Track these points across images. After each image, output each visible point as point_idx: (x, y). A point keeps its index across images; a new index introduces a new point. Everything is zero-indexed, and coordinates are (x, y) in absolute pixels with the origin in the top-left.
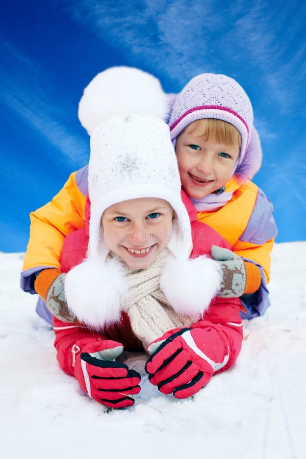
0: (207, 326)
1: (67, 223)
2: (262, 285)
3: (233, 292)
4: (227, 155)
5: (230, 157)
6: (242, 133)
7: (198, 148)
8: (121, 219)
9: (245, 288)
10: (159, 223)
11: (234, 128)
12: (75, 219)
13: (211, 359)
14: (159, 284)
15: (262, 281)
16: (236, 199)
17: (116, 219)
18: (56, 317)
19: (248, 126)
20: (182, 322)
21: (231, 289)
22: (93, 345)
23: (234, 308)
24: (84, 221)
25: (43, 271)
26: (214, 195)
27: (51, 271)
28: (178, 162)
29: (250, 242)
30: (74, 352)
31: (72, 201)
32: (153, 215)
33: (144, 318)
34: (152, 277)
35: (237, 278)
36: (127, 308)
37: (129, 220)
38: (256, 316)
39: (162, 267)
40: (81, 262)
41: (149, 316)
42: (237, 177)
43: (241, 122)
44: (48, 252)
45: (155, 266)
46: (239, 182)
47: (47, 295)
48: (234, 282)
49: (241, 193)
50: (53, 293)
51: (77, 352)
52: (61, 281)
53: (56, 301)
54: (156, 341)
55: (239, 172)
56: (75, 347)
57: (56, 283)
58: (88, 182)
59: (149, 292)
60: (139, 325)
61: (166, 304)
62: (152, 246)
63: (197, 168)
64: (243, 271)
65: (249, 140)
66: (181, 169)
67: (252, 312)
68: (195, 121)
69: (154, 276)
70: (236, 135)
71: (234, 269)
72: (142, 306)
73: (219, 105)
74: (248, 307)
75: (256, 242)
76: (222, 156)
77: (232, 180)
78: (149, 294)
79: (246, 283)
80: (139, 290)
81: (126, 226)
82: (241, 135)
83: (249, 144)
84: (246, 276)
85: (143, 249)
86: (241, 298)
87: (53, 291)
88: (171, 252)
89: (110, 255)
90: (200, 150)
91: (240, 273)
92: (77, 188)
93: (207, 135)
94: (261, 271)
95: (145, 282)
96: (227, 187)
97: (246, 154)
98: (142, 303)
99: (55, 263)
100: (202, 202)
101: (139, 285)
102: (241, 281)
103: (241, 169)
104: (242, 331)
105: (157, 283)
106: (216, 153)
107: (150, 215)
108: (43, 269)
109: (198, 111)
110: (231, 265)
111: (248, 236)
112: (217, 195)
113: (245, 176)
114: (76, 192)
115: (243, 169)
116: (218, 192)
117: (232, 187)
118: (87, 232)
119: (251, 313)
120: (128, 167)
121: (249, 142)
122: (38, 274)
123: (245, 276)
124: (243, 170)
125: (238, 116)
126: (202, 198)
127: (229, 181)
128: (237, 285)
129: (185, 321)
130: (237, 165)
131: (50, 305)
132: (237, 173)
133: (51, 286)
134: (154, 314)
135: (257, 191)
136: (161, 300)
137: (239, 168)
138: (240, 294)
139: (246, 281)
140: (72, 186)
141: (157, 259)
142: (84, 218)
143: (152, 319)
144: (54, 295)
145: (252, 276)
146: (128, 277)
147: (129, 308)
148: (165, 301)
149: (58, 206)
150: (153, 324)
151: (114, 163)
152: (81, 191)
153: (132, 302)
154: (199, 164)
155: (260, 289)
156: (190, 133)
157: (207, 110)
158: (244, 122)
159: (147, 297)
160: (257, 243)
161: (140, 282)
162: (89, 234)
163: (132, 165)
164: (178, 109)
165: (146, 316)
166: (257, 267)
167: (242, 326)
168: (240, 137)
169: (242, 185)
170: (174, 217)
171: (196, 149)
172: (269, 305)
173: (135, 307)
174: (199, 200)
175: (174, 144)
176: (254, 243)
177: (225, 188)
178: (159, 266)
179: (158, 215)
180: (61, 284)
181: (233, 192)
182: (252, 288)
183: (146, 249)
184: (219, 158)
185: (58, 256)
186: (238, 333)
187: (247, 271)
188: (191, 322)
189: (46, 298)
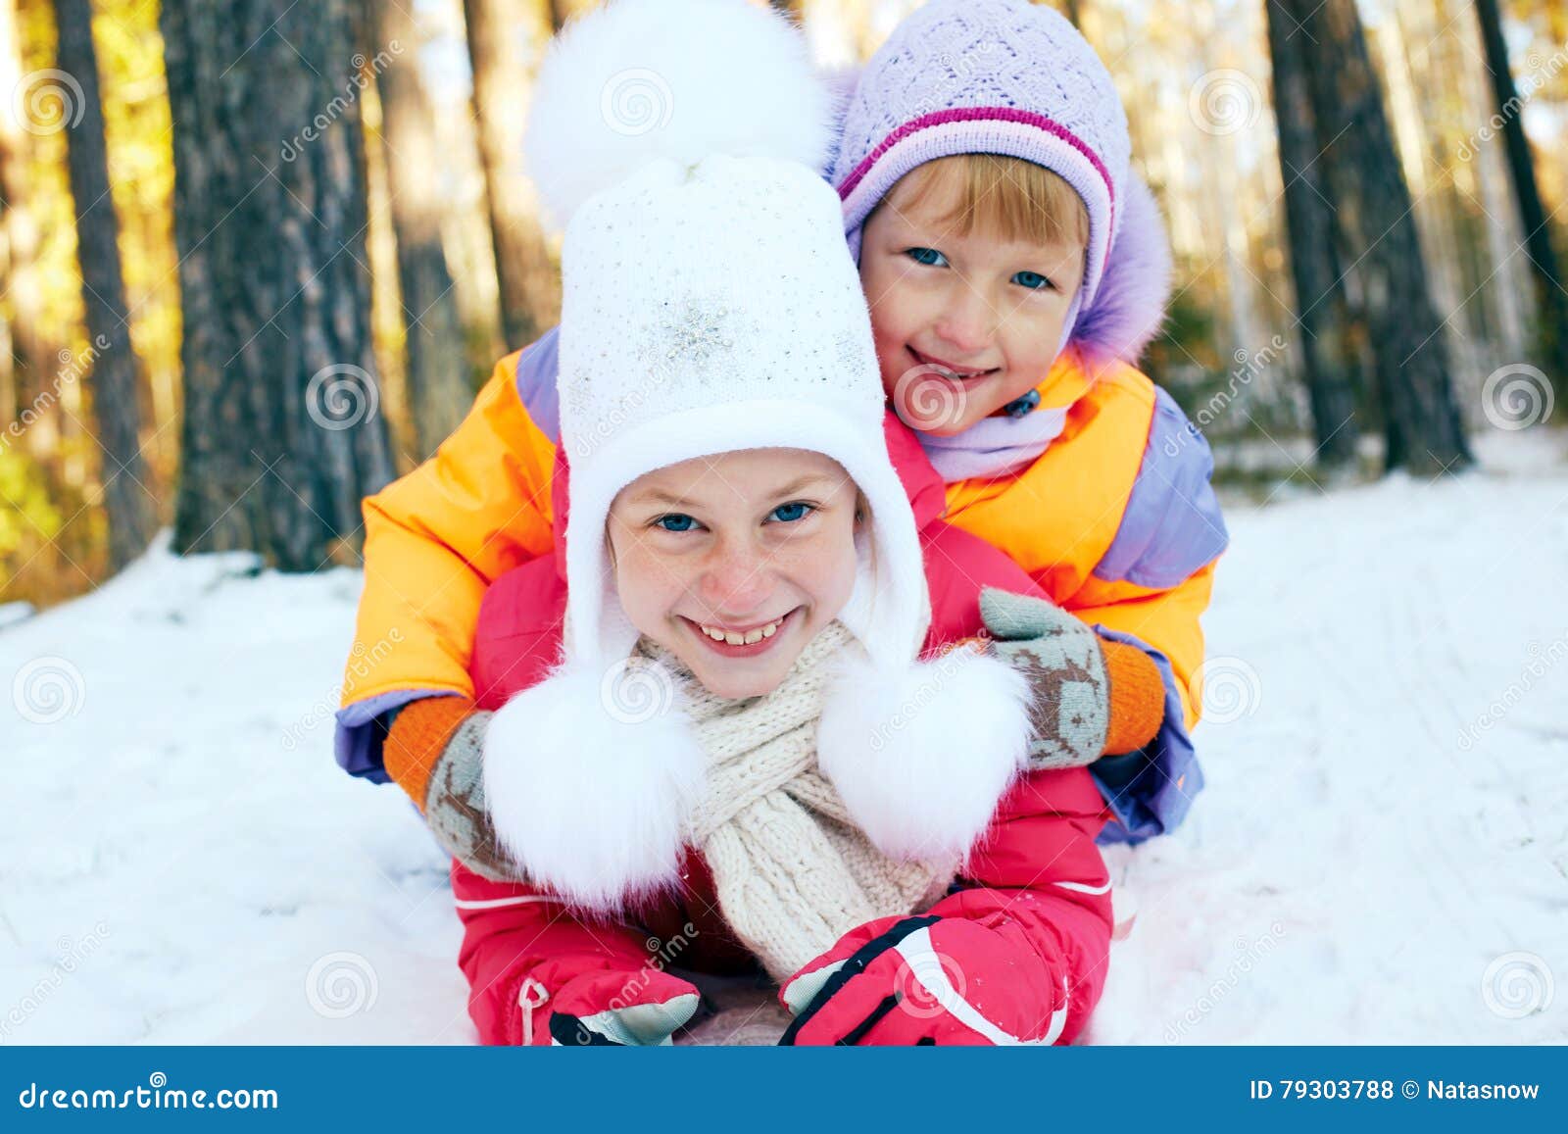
0: (991, 910)
1: (493, 536)
2: (1169, 724)
3: (1065, 746)
4: (1042, 278)
5: (1050, 285)
6: (1089, 199)
7: (939, 261)
8: (676, 522)
9: (1108, 731)
10: (808, 537)
11: (1058, 181)
12: (519, 522)
13: (1003, 1029)
14: (815, 753)
15: (1167, 708)
16: (1079, 432)
17: (662, 524)
18: (465, 862)
19: (1111, 173)
20: (896, 884)
21: (1057, 737)
22: (594, 987)
23: (1081, 829)
24: (551, 526)
25: (412, 708)
26: (1000, 422)
27: (438, 703)
28: (872, 318)
29: (1128, 578)
30: (526, 1004)
31: (508, 460)
32: (792, 511)
33: (759, 871)
34: (789, 727)
35: (1075, 697)
36: (703, 838)
37: (704, 528)
38: (1151, 834)
39: (821, 690)
40: (540, 679)
41: (780, 864)
42: (1079, 353)
43: (1086, 161)
44: (430, 638)
45: (800, 687)
46: (1088, 372)
47: (427, 790)
48: (1066, 712)
49: (1096, 411)
50: (448, 783)
51: (539, 1004)
52: (473, 743)
53: (461, 812)
54: (810, 968)
55: (1086, 335)
56: (531, 988)
57: (457, 750)
58: (557, 392)
59: (780, 780)
60: (745, 896)
61: (837, 821)
62: (785, 617)
63: (936, 328)
64: (1097, 672)
65: (1118, 221)
66: (882, 337)
67: (1138, 821)
68: (922, 164)
69: (798, 723)
70: (1070, 207)
71: (1064, 666)
72: (754, 829)
73: (1004, 104)
74: (1122, 804)
75: (1149, 578)
76: (1022, 283)
77: (1063, 365)
78: (780, 788)
79: (1110, 716)
80: (742, 776)
81: (694, 546)
82: (1086, 206)
83: (1119, 237)
84: (1109, 687)
85: (753, 627)
86: (1093, 769)
87: (449, 776)
88: (853, 638)
89: (643, 649)
90: (946, 266)
91: (1084, 677)
92: (526, 413)
93: (966, 213)
94: (1165, 674)
95: (764, 744)
96: (1045, 392)
97: (1108, 271)
98: (756, 820)
99: (453, 678)
100: (961, 449)
101: (743, 754)
102: (1091, 707)
103: (1092, 326)
104: (1109, 906)
105: (806, 748)
106: (1002, 275)
107: (777, 511)
108: (413, 701)
109: (933, 129)
110: (1050, 653)
111: (1123, 561)
112: (1011, 423)
113: (1110, 351)
114: (523, 427)
115: (1100, 324)
116: (1014, 409)
117: (1063, 390)
118: (559, 568)
119: (1131, 824)
120: (695, 342)
121: (1117, 231)
122: (395, 718)
123: (1103, 687)
124: (1097, 330)
125: (1074, 141)
126: (959, 434)
127: (1054, 368)
128: (1077, 721)
129: (907, 878)
130: (1076, 311)
131: (442, 825)
132: (1079, 341)
133: (440, 758)
134: (795, 861)
135: (1151, 402)
136: (823, 806)
137: (1086, 323)
138: (1090, 755)
139: (1109, 706)
140: (506, 401)
141: (806, 661)
142: (550, 516)
143: (789, 875)
144: (454, 792)
145: (1131, 690)
146: (703, 727)
147: (708, 837)
148: (835, 809)
149: (459, 476)
150: (792, 897)
151: (645, 329)
152: (538, 424)
153: (723, 818)
154: (941, 317)
155: (1161, 733)
156: (907, 208)
157: (964, 124)
158: (1094, 160)
159: (772, 799)
160: (1155, 585)
161: (744, 747)
162: (566, 576)
163: (707, 334)
164: (864, 124)
165: (769, 868)
166: (1150, 659)
167: (1110, 892)
168: (1083, 212)
169: (1099, 382)
170: (862, 513)
171: (931, 263)
172: (1200, 784)
173: (730, 832)
174: (950, 440)
175: (855, 247)
176: (1146, 584)
177: (1039, 396)
178: (814, 689)
179: (806, 510)
180: (471, 752)
181: (1069, 406)
182: (1132, 732)
183: (764, 625)
184: (1012, 293)
185: (463, 655)
186: (1095, 918)
187: (1114, 673)
188: (928, 880)
189: (425, 799)
